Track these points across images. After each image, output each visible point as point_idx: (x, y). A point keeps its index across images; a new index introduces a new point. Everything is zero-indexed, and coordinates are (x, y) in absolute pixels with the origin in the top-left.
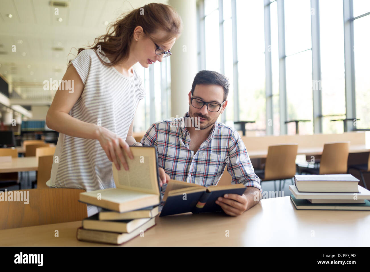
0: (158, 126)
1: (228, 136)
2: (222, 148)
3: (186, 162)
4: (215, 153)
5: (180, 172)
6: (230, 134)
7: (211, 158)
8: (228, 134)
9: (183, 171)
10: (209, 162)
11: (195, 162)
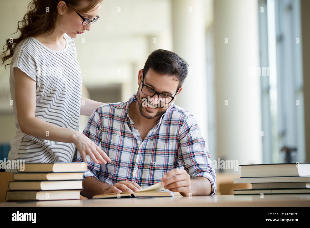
0: (101, 110)
1: (180, 122)
2: (171, 136)
3: (132, 151)
4: (164, 141)
5: (124, 163)
6: (182, 119)
7: (159, 147)
8: (179, 119)
9: (129, 162)
10: (156, 152)
11: (142, 152)
